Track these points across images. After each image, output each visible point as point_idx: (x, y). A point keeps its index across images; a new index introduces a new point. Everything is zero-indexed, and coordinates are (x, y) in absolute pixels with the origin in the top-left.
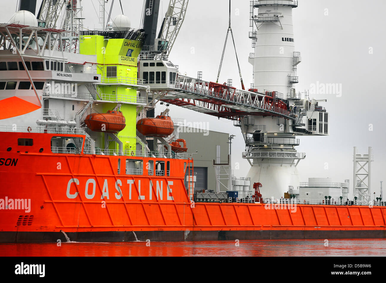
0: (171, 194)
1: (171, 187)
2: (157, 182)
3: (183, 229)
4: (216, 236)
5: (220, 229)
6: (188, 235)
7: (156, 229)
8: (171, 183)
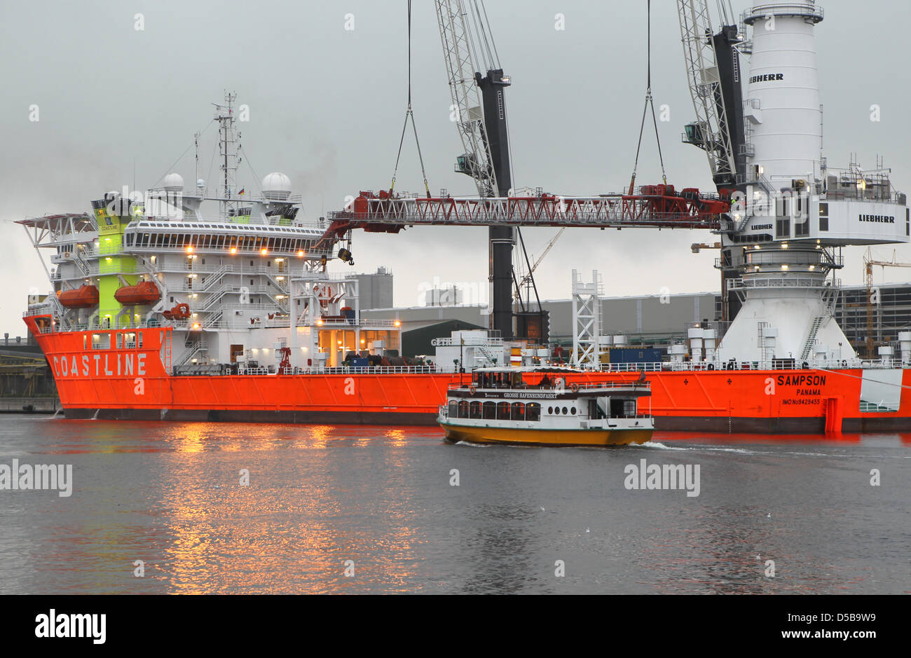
0: (143, 369)
1: (142, 360)
2: (127, 355)
3: (159, 407)
4: (206, 417)
5: (212, 408)
6: (166, 414)
7: (125, 407)
8: (143, 356)
